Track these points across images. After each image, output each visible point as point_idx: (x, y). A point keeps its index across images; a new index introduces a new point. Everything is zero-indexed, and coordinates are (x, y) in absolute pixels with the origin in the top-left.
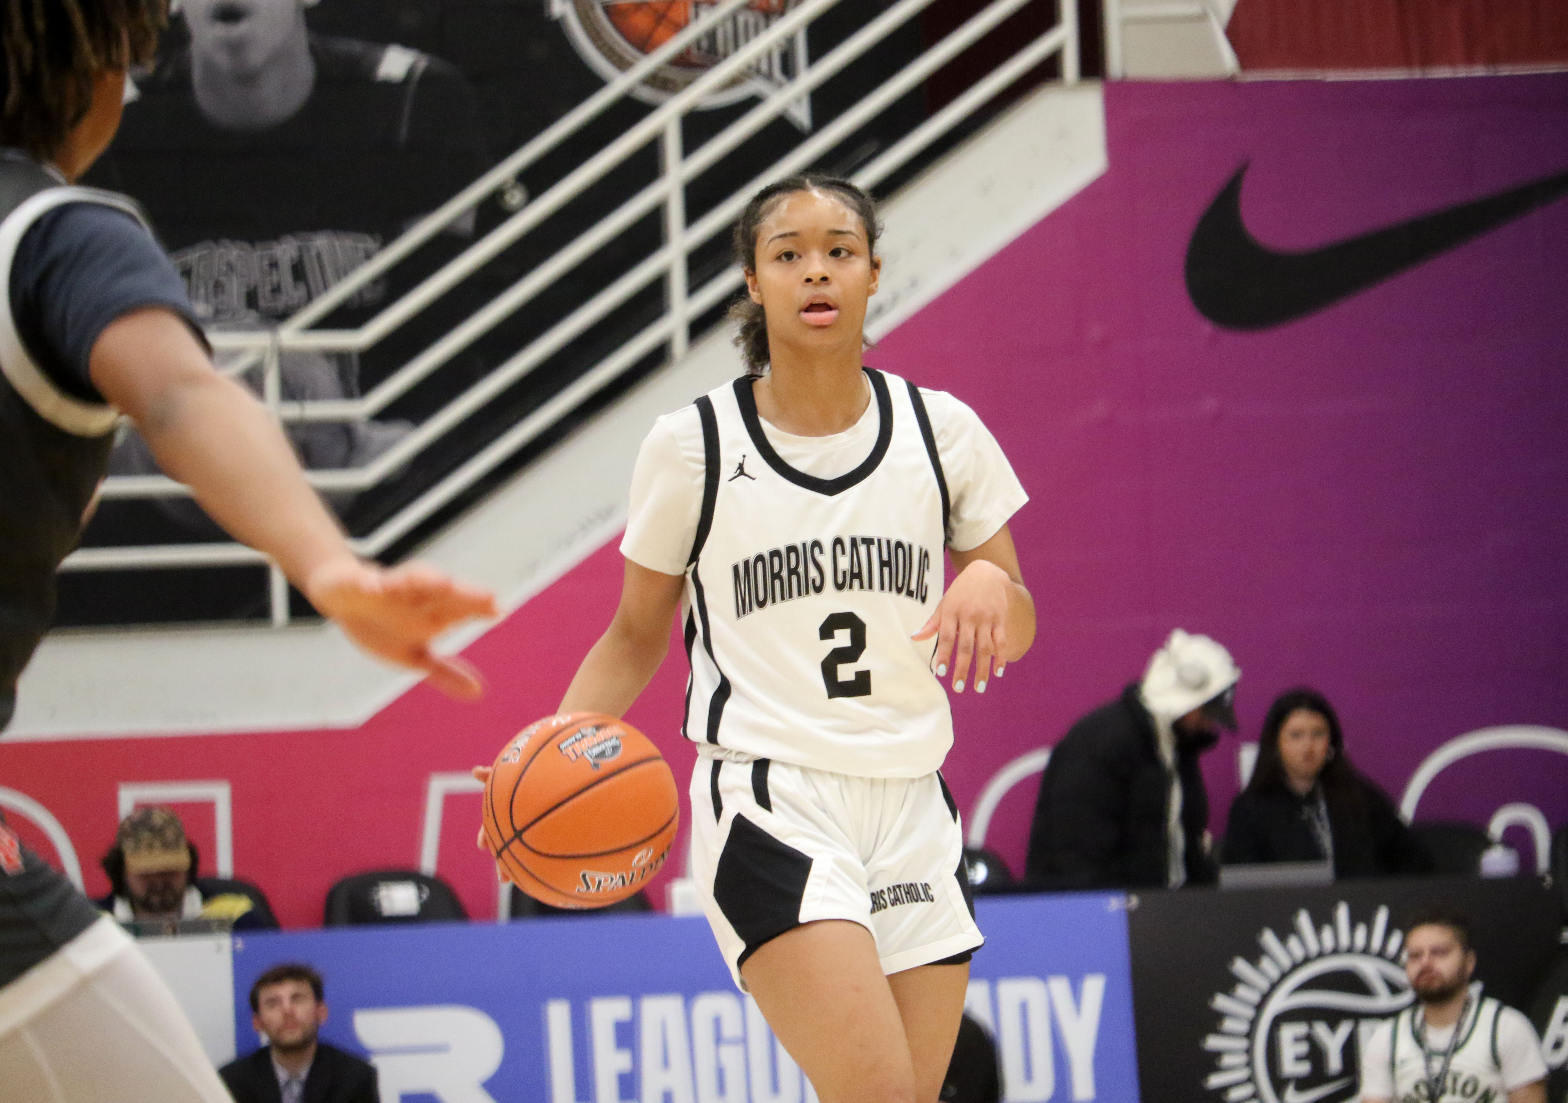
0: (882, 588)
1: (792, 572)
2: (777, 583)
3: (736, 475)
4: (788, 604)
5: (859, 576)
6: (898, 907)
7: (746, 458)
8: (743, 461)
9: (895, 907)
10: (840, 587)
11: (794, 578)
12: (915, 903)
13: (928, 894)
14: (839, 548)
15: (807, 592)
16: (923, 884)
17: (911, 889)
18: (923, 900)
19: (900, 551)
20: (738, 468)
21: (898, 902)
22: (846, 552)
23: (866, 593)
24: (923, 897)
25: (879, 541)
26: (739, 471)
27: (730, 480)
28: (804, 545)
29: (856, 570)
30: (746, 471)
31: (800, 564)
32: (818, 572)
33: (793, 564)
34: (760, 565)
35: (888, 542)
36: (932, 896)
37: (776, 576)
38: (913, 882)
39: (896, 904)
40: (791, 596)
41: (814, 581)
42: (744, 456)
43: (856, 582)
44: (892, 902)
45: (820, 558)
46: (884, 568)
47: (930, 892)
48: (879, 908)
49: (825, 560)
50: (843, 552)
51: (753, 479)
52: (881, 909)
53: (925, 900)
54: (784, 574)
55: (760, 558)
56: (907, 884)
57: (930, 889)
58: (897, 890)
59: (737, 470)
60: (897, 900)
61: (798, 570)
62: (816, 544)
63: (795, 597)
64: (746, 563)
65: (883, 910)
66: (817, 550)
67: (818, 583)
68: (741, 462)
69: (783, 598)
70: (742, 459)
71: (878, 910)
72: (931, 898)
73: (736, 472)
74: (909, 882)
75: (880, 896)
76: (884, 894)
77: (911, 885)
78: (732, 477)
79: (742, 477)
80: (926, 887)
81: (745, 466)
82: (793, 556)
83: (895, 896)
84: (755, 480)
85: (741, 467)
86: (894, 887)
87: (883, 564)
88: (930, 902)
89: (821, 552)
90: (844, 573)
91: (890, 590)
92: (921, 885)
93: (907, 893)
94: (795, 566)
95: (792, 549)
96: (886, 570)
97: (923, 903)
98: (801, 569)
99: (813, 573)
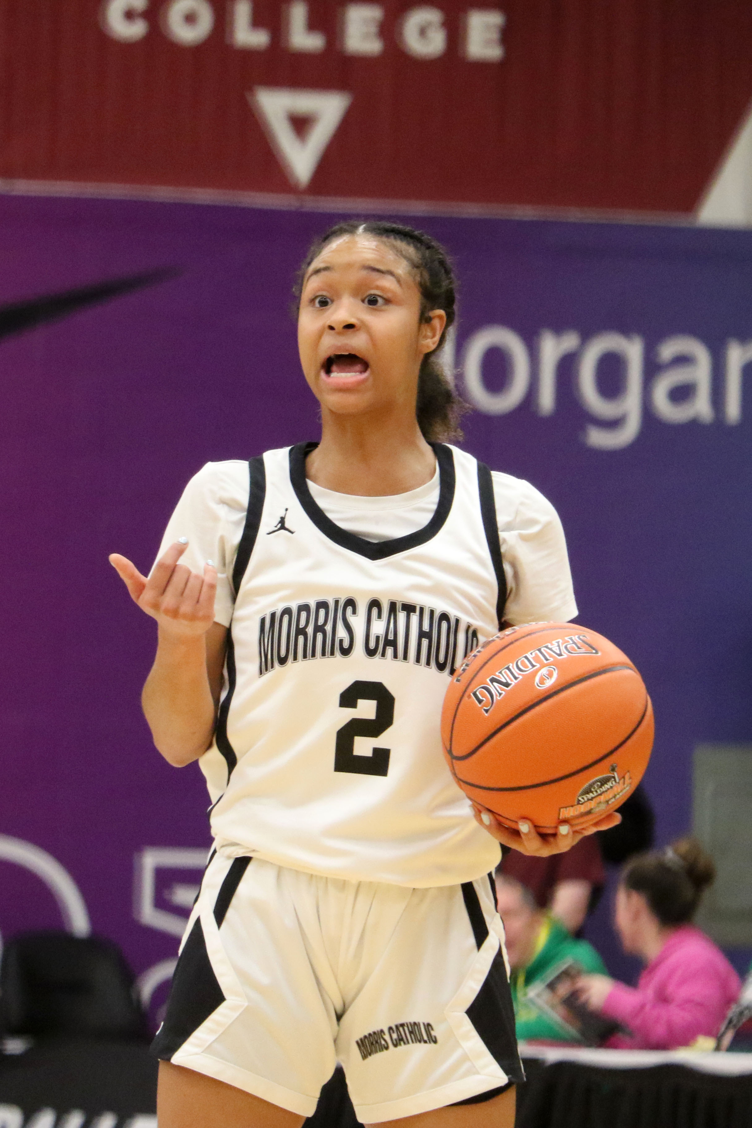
0: (418, 660)
1: (319, 629)
2: (301, 639)
3: (276, 529)
4: (310, 663)
5: (393, 643)
6: (402, 1048)
7: (287, 512)
8: (286, 514)
9: (399, 1047)
10: (371, 653)
11: (320, 636)
12: (418, 1044)
13: (431, 1035)
14: (375, 611)
15: (332, 653)
16: (426, 1024)
17: (415, 1029)
18: (425, 1042)
19: (444, 625)
20: (280, 523)
21: (402, 1043)
22: (382, 616)
23: (399, 664)
24: (425, 1038)
25: (422, 609)
26: (280, 525)
27: (269, 534)
28: (337, 602)
29: (391, 637)
30: (287, 525)
31: (328, 622)
32: (347, 632)
33: (321, 622)
34: (286, 618)
35: (432, 612)
36: (435, 1037)
37: (301, 631)
38: (417, 1021)
39: (400, 1045)
40: (313, 655)
41: (341, 641)
42: (287, 510)
43: (390, 650)
44: (395, 1042)
45: (352, 619)
46: (423, 639)
47: (433, 1033)
48: (381, 1050)
49: (358, 622)
50: (379, 616)
51: (292, 533)
52: (383, 1050)
53: (428, 1041)
54: (310, 630)
55: (287, 611)
56: (410, 1023)
57: (432, 1029)
58: (401, 1029)
59: (278, 524)
60: (401, 1039)
61: (326, 628)
62: (351, 603)
63: (318, 657)
64: (273, 615)
65: (385, 1052)
66: (349, 610)
67: (346, 645)
68: (283, 516)
69: (305, 656)
70: (284, 512)
71: (380, 1051)
72: (434, 1039)
73: (276, 527)
74: (412, 1021)
75: (381, 1036)
76: (384, 1034)
77: (415, 1023)
78: (271, 531)
79: (282, 531)
80: (428, 1026)
81: (286, 520)
82: (322, 612)
83: (398, 1035)
84: (294, 534)
85: (282, 521)
86: (397, 1027)
87: (422, 634)
88: (433, 1044)
89: (354, 612)
90: (378, 638)
91: (428, 663)
92: (424, 1024)
93: (411, 1033)
94: (322, 624)
95: (322, 605)
96: (425, 642)
97: (426, 1045)
98: (329, 628)
99: (342, 633)
